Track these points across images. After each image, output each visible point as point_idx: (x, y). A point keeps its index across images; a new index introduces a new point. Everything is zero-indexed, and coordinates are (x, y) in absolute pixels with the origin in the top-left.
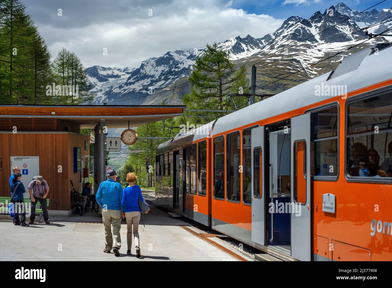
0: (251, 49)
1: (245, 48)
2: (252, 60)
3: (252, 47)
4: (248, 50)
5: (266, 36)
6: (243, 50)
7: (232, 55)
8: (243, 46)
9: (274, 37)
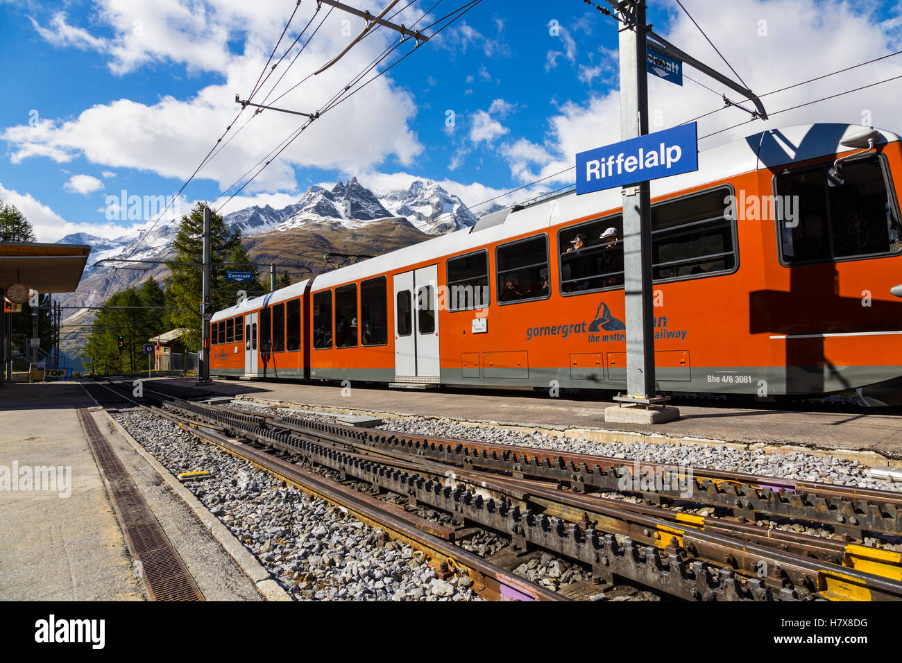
0: (271, 223)
1: (265, 221)
2: (273, 234)
3: (271, 219)
4: (268, 222)
5: (287, 207)
6: (262, 223)
7: (249, 227)
8: (262, 217)
9: (295, 210)
